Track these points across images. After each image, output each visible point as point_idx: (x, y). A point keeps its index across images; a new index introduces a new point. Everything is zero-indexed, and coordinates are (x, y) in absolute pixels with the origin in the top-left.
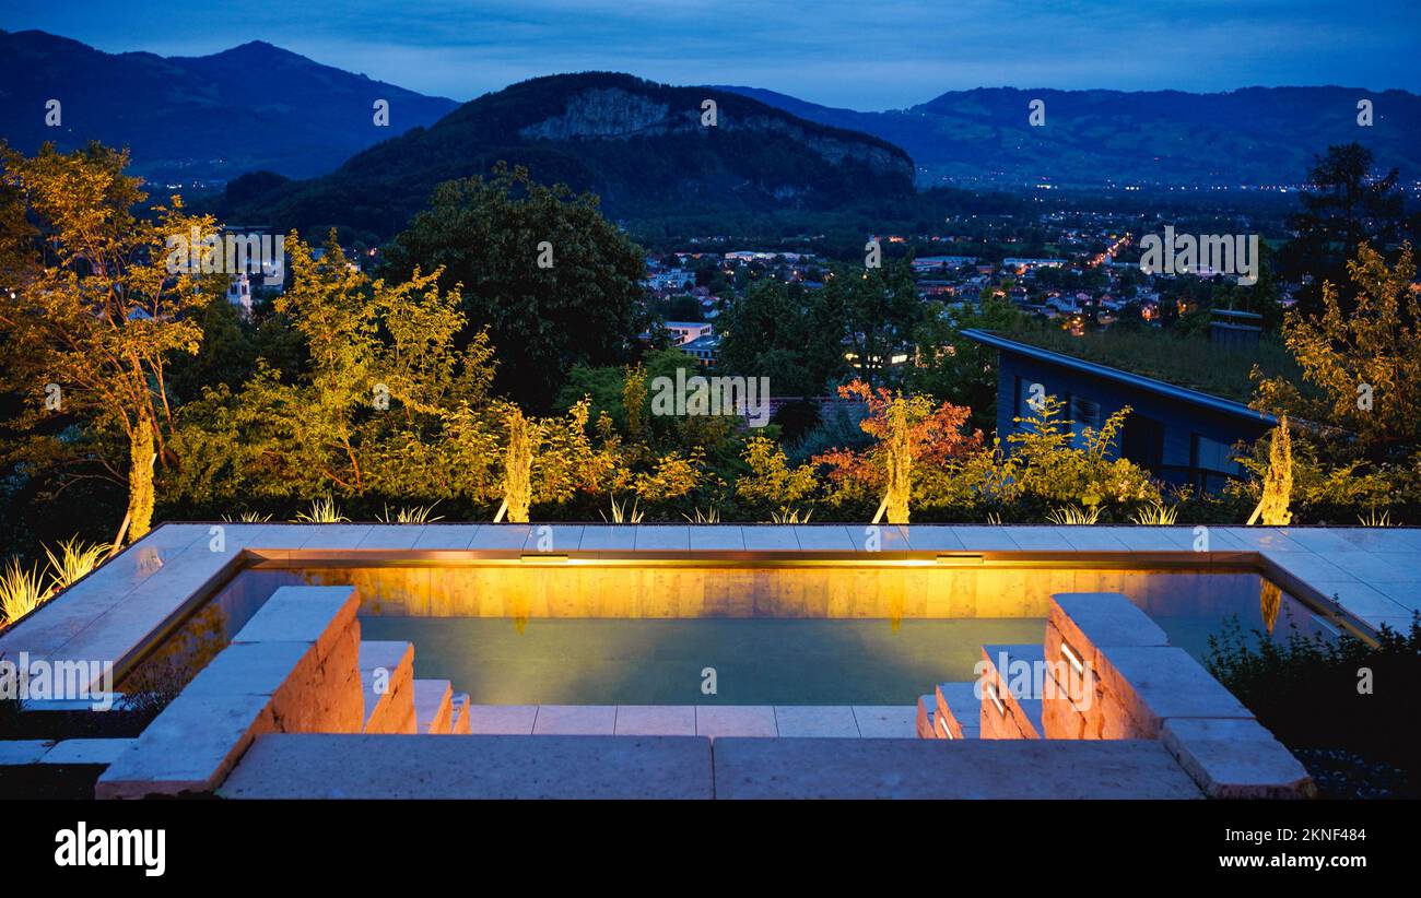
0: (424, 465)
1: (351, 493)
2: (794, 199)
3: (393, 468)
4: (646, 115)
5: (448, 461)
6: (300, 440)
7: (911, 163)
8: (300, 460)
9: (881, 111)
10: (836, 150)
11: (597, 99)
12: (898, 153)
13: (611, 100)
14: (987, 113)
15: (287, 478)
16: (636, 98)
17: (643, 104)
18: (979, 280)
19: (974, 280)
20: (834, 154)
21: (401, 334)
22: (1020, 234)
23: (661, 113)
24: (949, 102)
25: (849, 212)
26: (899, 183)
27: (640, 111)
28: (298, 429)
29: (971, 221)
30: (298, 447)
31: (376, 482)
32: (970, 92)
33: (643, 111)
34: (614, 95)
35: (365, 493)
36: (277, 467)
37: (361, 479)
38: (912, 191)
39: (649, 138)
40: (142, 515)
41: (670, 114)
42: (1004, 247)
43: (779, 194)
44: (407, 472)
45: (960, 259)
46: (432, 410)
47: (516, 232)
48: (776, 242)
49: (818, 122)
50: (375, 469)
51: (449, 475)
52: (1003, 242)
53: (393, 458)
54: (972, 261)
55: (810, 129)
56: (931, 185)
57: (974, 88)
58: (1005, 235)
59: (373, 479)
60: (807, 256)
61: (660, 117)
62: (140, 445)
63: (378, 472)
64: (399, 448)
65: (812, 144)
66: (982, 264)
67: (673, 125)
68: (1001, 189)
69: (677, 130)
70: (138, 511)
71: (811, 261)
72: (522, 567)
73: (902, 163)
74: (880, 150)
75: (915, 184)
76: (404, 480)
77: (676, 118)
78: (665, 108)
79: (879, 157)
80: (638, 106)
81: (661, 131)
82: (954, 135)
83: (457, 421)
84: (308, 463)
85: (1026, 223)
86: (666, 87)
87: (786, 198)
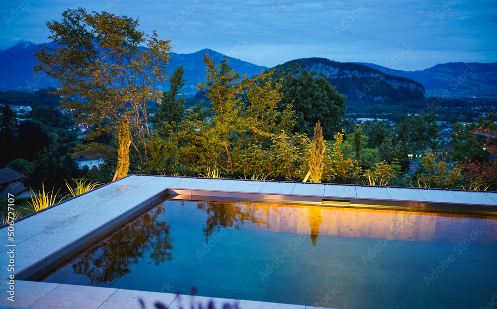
0: (263, 160)
1: (228, 173)
2: (381, 100)
3: (248, 161)
4: (331, 72)
5: (274, 159)
6: (205, 147)
7: (424, 89)
8: (206, 157)
9: (413, 71)
10: (396, 84)
11: (315, 67)
12: (419, 85)
13: (319, 67)
14: (452, 71)
15: (199, 165)
16: (328, 66)
17: (330, 68)
18: (448, 129)
19: (446, 129)
20: (396, 85)
21: (254, 99)
22: (464, 114)
23: (336, 71)
24: (438, 68)
25: (401, 105)
26: (419, 95)
27: (329, 71)
28: (205, 142)
29: (445, 109)
30: (205, 150)
31: (239, 168)
32: (446, 64)
33: (330, 70)
34: (321, 65)
35: (234, 173)
36: (195, 160)
37: (232, 167)
38: (423, 98)
39: (332, 80)
40: (123, 171)
41: (339, 72)
42: (457, 118)
43: (376, 99)
44: (254, 164)
45: (441, 122)
46: (268, 135)
47: (296, 88)
48: (374, 115)
49: (390, 74)
50: (239, 162)
51: (274, 166)
52: (457, 116)
53: (247, 157)
54: (445, 123)
55: (388, 77)
56: (430, 97)
57: (448, 63)
58: (458, 114)
59: (238, 167)
60: (385, 120)
61: (336, 72)
62: (123, 135)
63: (241, 164)
64: (251, 153)
65: (388, 82)
66: (449, 124)
67: (340, 75)
68: (457, 98)
69: (341, 77)
70: (121, 169)
71: (387, 122)
72: (322, 206)
73: (420, 88)
74: (412, 84)
75: (425, 96)
76: (252, 168)
77: (341, 73)
78: (338, 69)
79: (412, 86)
80: (329, 69)
81: (336, 77)
82: (439, 79)
83: (279, 140)
84: (209, 158)
85: (466, 110)
86: (338, 63)
87: (378, 100)
